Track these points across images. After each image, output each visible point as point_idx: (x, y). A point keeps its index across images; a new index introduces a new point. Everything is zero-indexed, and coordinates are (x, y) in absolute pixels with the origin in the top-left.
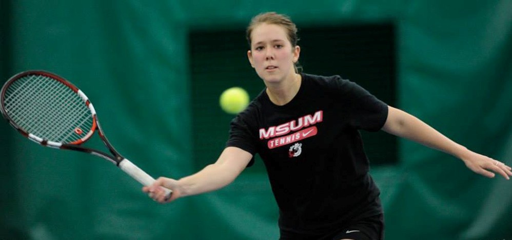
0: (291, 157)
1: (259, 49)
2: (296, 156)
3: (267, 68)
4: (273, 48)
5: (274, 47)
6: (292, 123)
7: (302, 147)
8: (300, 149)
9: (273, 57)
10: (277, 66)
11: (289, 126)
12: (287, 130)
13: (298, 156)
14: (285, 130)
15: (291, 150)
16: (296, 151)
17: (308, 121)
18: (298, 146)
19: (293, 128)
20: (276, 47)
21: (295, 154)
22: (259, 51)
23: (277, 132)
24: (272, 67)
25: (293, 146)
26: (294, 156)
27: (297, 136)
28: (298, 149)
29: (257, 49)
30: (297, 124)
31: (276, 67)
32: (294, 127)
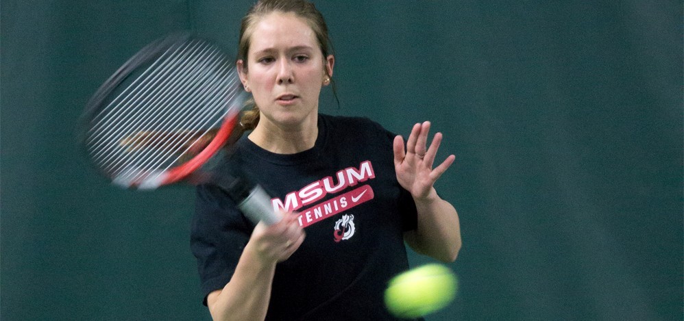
0: (338, 241)
1: (264, 61)
2: (347, 238)
3: (280, 99)
4: (291, 62)
5: (293, 59)
6: (326, 181)
7: (354, 221)
8: (352, 224)
9: (292, 78)
10: (297, 95)
11: (322, 187)
12: (319, 192)
13: (350, 239)
14: (315, 194)
15: (337, 228)
16: (346, 230)
17: (353, 177)
18: (347, 220)
19: (329, 189)
20: (296, 59)
21: (346, 234)
22: (265, 64)
23: (302, 199)
24: (289, 98)
25: (340, 221)
26: (343, 239)
27: (341, 201)
28: (348, 224)
29: (260, 61)
30: (335, 182)
31: (295, 97)
32: (332, 187)
